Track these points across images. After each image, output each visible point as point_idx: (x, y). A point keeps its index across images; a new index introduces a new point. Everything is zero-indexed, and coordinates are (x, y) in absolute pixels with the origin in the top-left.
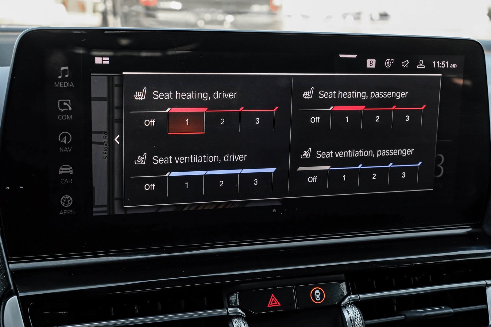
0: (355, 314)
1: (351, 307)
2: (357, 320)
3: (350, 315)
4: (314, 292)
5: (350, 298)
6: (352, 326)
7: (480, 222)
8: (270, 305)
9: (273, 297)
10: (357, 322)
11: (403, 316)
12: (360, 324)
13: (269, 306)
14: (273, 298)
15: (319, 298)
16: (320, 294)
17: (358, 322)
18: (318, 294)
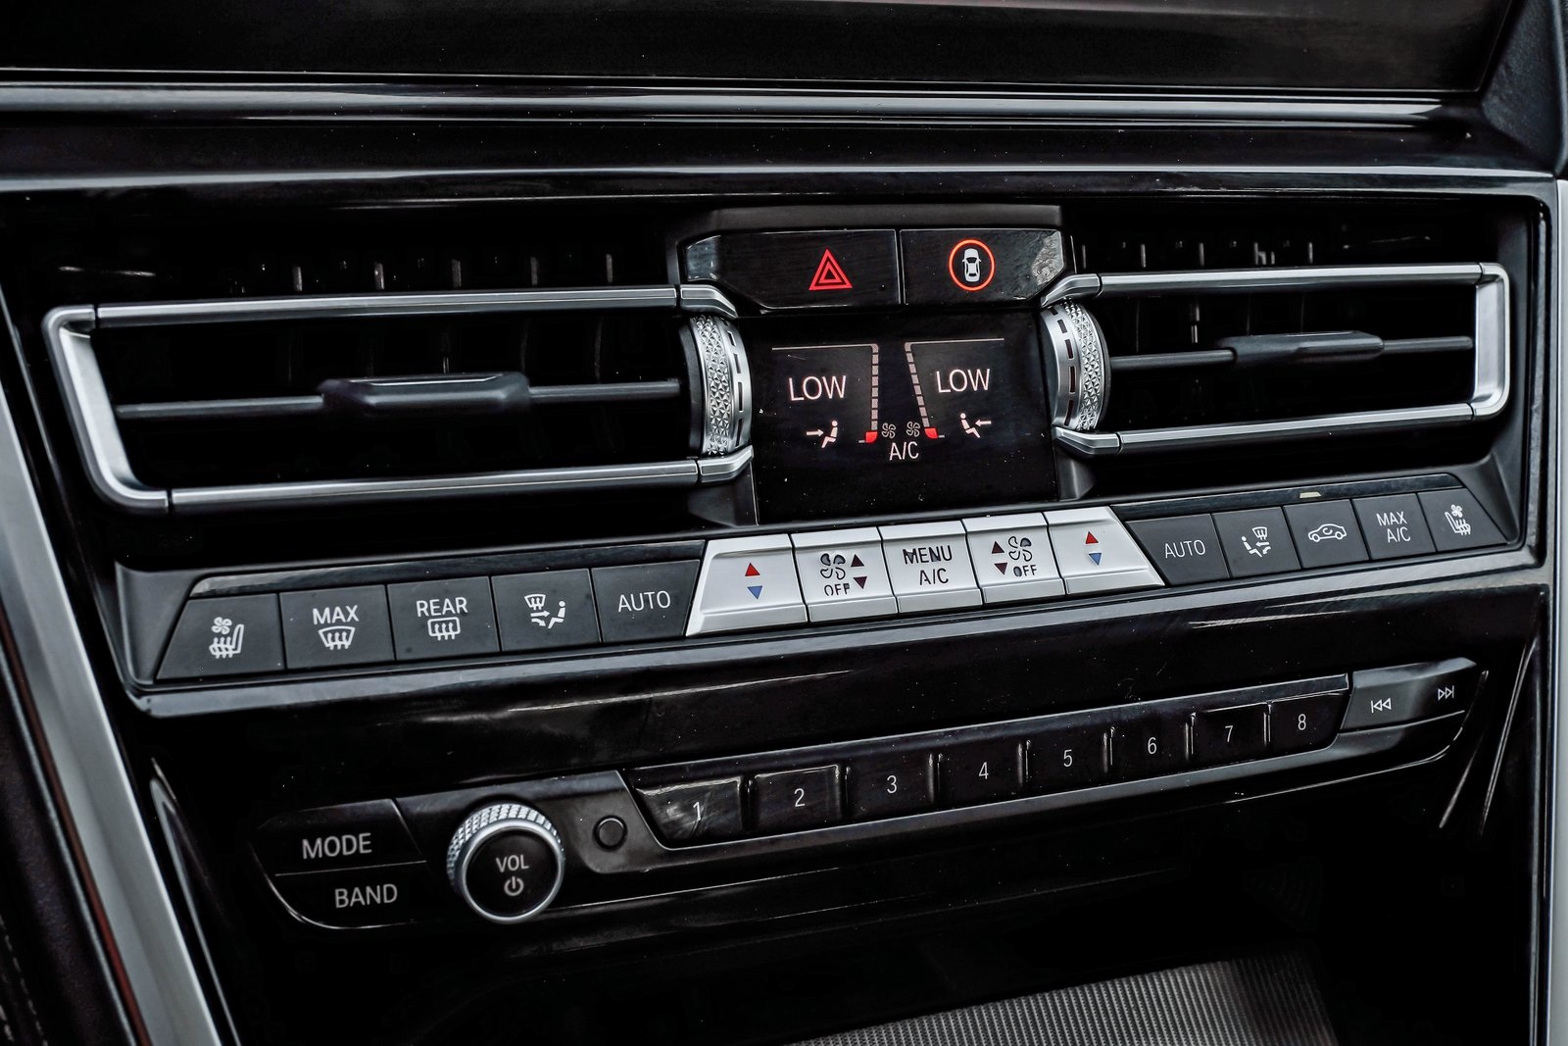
0: (1083, 331)
1: (1071, 310)
2: (1088, 351)
3: (1066, 336)
4: (960, 253)
5: (1071, 284)
6: (1073, 368)
7: (1477, 90)
8: (817, 284)
9: (828, 259)
10: (1088, 359)
11: (1229, 353)
12: (1096, 365)
13: (813, 287)
14: (828, 261)
15: (974, 275)
16: (978, 260)
17: (1092, 358)
18: (972, 260)
